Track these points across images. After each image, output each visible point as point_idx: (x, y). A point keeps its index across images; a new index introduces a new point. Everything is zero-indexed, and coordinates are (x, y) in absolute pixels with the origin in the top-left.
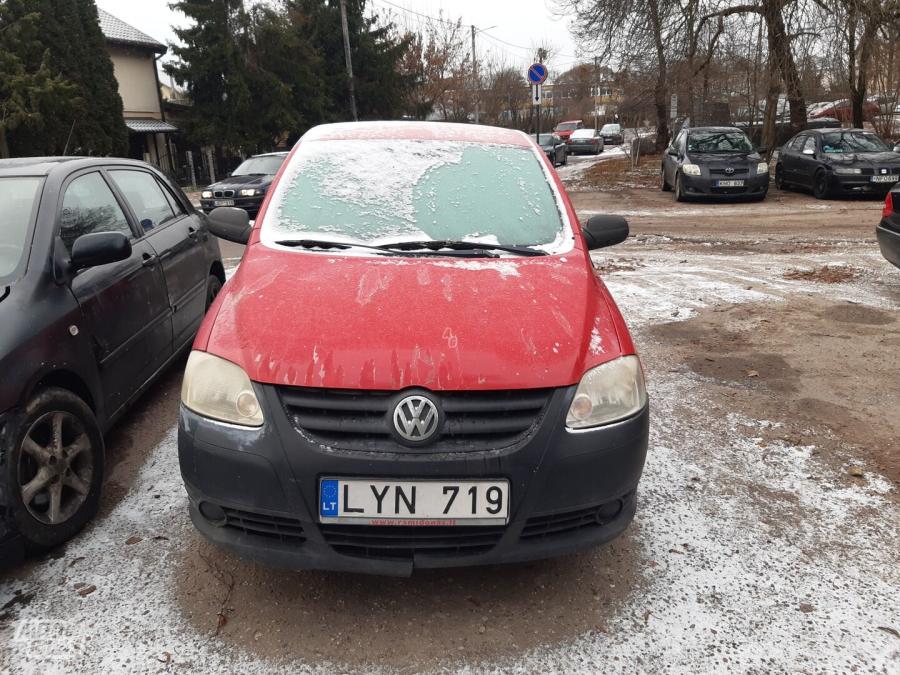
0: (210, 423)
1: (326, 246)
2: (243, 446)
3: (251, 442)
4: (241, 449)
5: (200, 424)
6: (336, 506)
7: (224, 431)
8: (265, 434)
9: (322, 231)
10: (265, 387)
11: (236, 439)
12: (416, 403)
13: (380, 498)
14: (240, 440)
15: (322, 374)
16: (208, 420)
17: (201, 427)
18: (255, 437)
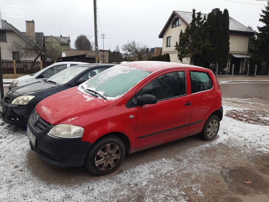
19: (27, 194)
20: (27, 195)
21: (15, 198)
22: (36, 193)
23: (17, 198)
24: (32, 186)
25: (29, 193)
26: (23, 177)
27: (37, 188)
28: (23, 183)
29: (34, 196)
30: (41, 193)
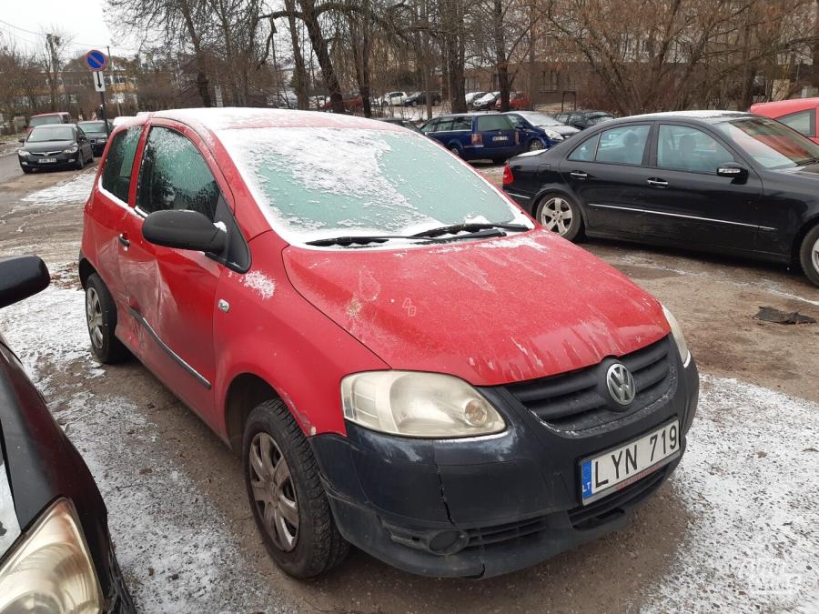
0: (447, 444)
1: (364, 241)
2: (502, 455)
3: (508, 449)
4: (501, 459)
5: (436, 447)
6: (591, 485)
7: (473, 446)
8: (518, 436)
9: (343, 226)
10: (497, 389)
11: (491, 450)
12: (617, 369)
13: (617, 464)
14: (496, 450)
15: (539, 362)
16: (444, 441)
17: (438, 450)
18: (509, 443)
19: (771, 547)
20: (773, 544)
21: (809, 568)
22: (751, 530)
23: (805, 564)
24: (726, 550)
25: (763, 546)
26: (702, 594)
27: (731, 534)
28: (731, 580)
29: (765, 527)
30: (741, 520)
